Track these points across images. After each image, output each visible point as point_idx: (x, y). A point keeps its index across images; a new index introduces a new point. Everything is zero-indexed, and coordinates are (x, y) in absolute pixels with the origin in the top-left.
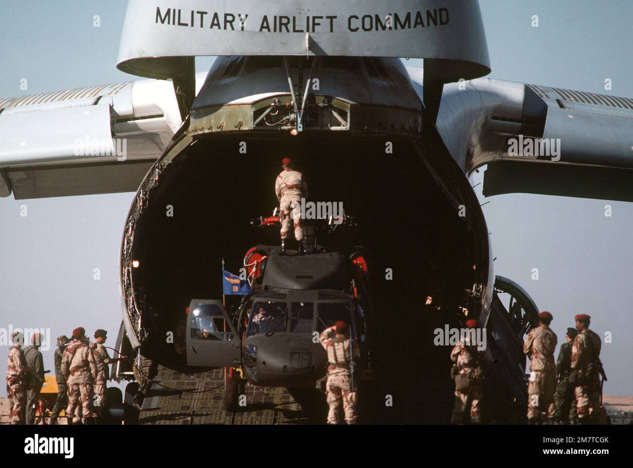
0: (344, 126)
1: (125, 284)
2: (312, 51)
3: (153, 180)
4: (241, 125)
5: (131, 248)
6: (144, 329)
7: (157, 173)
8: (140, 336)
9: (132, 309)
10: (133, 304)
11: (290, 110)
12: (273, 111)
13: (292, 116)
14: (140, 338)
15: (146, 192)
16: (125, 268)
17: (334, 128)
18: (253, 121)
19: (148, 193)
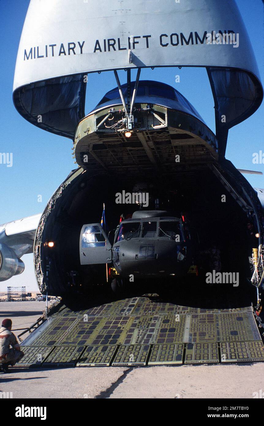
0: (163, 124)
1: (36, 255)
2: (134, 63)
3: (59, 193)
4: (89, 131)
5: (41, 233)
6: (45, 284)
7: (61, 189)
8: (42, 288)
9: (38, 270)
10: (39, 267)
11: (122, 115)
12: (110, 117)
13: (124, 120)
14: (41, 290)
15: (54, 200)
16: (37, 245)
17: (156, 127)
18: (96, 125)
19: (55, 201)
